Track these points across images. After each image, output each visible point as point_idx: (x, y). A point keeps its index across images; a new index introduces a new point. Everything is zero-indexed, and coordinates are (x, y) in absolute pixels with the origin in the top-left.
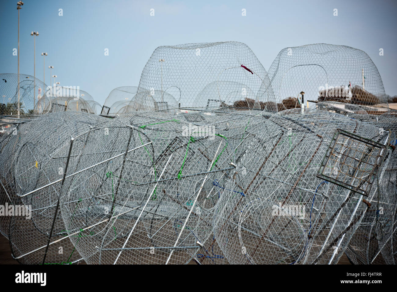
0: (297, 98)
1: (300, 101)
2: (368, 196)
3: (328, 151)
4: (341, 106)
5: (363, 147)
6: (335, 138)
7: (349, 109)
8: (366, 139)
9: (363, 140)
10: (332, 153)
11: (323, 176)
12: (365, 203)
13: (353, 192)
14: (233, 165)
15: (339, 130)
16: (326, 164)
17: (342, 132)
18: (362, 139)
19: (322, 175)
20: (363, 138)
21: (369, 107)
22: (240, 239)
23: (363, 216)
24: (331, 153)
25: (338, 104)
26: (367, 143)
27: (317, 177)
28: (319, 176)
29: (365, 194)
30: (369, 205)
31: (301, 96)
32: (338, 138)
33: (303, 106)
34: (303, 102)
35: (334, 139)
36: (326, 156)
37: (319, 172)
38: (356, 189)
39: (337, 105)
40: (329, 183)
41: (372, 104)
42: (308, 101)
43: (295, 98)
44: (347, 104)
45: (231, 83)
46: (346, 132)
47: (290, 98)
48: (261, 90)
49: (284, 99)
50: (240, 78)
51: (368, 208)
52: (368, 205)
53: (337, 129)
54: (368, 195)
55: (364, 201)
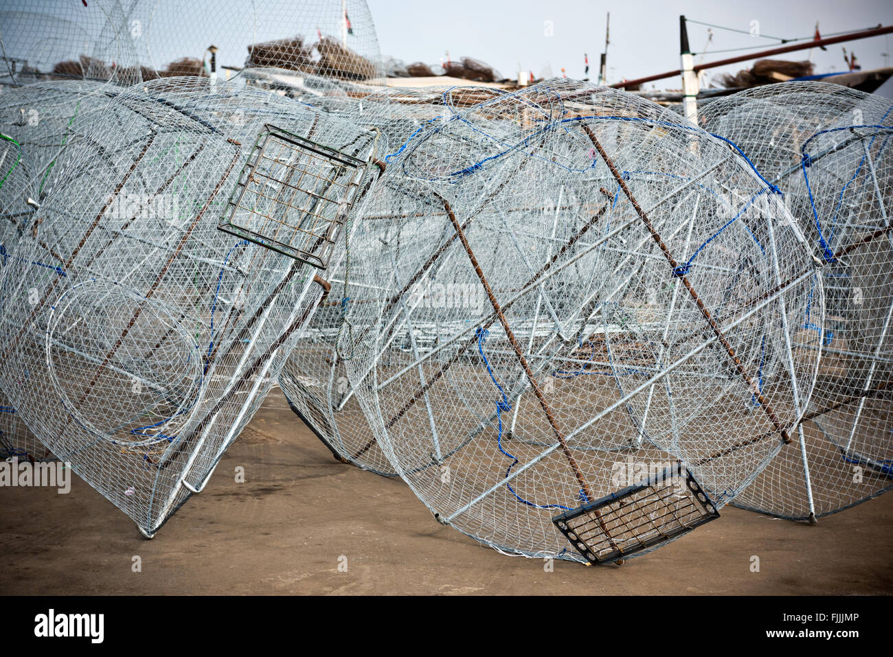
0: (201, 60)
1: (208, 66)
2: (325, 269)
3: (244, 172)
4: (295, 80)
5: (323, 167)
6: (260, 144)
7: (310, 85)
8: (325, 148)
9: (320, 150)
10: (252, 177)
11: (233, 226)
12: (319, 282)
13: (299, 263)
14: (33, 205)
15: (269, 127)
16: (239, 200)
17: (273, 131)
18: (317, 148)
19: (231, 224)
20: (320, 146)
21: (354, 84)
22: (49, 367)
23: (314, 310)
24: (250, 176)
25: (290, 74)
26: (331, 158)
27: (219, 229)
28: (223, 228)
29: (321, 266)
30: (328, 288)
31: (209, 56)
32: (267, 144)
33: (214, 76)
34: (213, 70)
35: (258, 148)
36: (240, 184)
37: (223, 219)
38: (301, 254)
39: (287, 77)
40: (252, 244)
42: (224, 67)
43: (199, 62)
44: (309, 76)
47: (187, 58)
48: (105, 34)
49: (172, 61)
51: (326, 293)
52: (326, 287)
53: (265, 126)
54: (325, 267)
55: (317, 280)
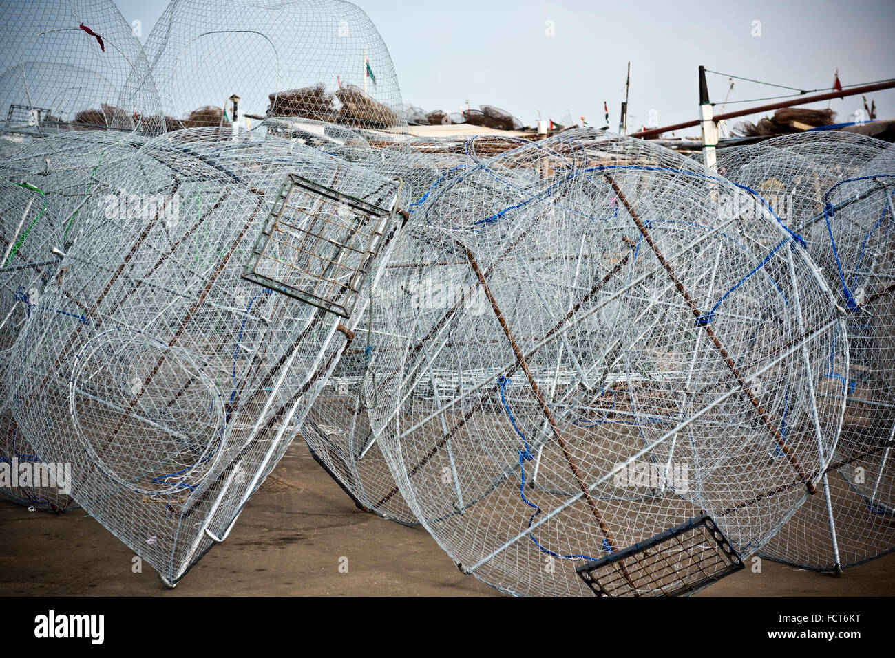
0: (223, 109)
1: (230, 115)
2: (348, 318)
3: (268, 222)
4: (316, 129)
5: (346, 215)
6: (284, 194)
7: (331, 134)
8: (349, 197)
9: (343, 199)
10: (276, 226)
11: (257, 276)
12: (342, 331)
13: (323, 311)
14: (58, 254)
15: (293, 177)
16: (263, 249)
17: (299, 182)
18: (339, 197)
19: (254, 273)
20: (343, 195)
21: (376, 132)
22: (73, 416)
23: (337, 359)
24: (274, 226)
25: (312, 123)
27: (242, 277)
28: (247, 277)
29: (345, 314)
30: (351, 337)
31: (231, 105)
32: (291, 194)
33: (235, 125)
34: (235, 117)
35: (282, 197)
36: (264, 233)
37: (247, 268)
38: (324, 302)
39: (308, 126)
40: (274, 292)
41: (380, 126)
42: (247, 116)
43: (220, 111)
44: (331, 125)
45: (57, 67)
46: (307, 181)
47: (208, 107)
48: (129, 84)
49: (194, 110)
50: (79, 56)
51: (349, 342)
52: (349, 336)
53: (290, 175)
54: (348, 316)
55: (340, 329)
